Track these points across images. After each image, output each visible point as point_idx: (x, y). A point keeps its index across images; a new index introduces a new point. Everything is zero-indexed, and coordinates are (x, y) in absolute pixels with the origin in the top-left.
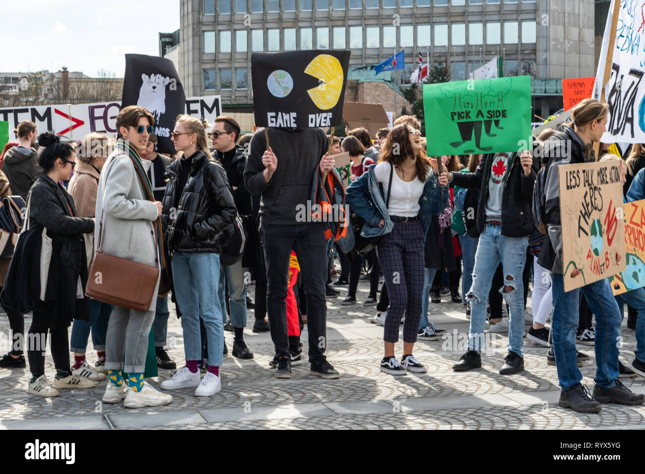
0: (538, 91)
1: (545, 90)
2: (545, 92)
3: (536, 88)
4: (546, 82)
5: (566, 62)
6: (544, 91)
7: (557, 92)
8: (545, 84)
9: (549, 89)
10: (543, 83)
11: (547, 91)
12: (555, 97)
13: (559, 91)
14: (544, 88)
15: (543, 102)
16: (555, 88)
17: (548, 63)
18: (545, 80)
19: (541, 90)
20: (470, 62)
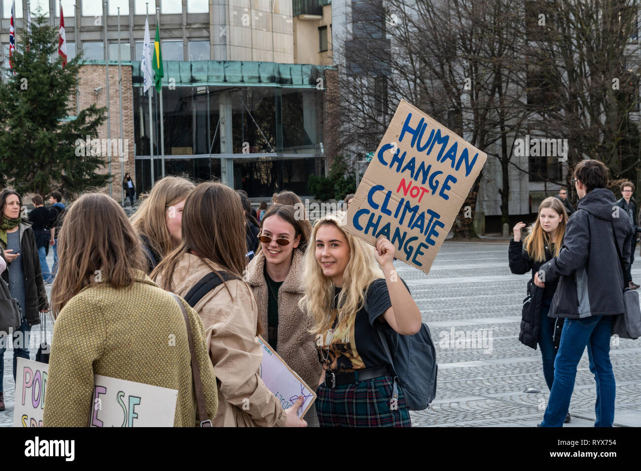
0: (214, 79)
1: (225, 77)
2: (225, 81)
3: (210, 74)
4: (226, 65)
5: (254, 43)
6: (223, 78)
7: (242, 81)
8: (225, 68)
9: (230, 77)
10: (221, 67)
11: (227, 78)
12: (240, 88)
13: (246, 79)
14: (222, 75)
15: (223, 98)
16: (240, 75)
17: (228, 43)
18: (225, 62)
19: (218, 77)
20: (111, 41)
